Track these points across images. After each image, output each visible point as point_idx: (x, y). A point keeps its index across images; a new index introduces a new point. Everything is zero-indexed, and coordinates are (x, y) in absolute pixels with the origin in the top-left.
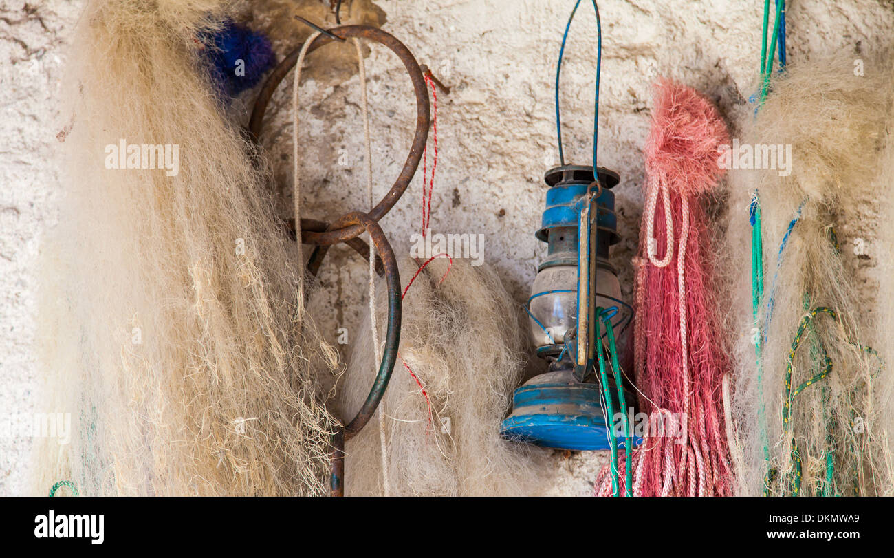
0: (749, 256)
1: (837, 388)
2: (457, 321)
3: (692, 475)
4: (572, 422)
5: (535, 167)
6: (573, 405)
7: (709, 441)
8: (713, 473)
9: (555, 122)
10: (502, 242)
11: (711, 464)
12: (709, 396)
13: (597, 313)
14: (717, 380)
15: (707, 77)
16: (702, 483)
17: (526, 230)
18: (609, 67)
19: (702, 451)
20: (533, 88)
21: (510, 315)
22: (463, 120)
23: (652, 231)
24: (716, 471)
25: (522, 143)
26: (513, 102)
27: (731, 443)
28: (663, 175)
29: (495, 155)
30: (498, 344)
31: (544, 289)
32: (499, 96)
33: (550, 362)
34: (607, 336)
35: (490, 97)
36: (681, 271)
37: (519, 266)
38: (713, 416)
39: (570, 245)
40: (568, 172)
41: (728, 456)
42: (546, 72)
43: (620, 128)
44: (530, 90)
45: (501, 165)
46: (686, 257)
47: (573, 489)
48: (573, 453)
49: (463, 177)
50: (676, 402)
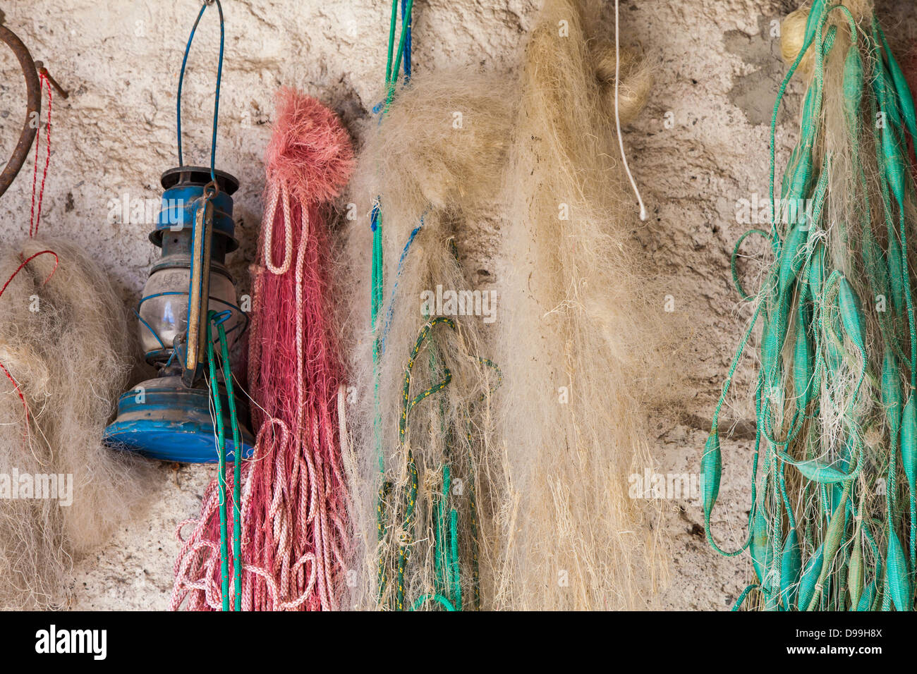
0: (369, 267)
1: (455, 400)
2: (59, 321)
3: (304, 487)
4: (178, 428)
5: (153, 174)
6: (180, 412)
7: (322, 453)
8: (325, 486)
9: (176, 130)
10: (116, 249)
11: (324, 477)
12: (324, 407)
13: (208, 317)
14: (332, 390)
15: (331, 92)
16: (313, 496)
17: (141, 237)
18: (233, 79)
19: (314, 463)
20: (154, 96)
21: (118, 319)
22: (81, 125)
23: (270, 238)
24: (328, 484)
25: (141, 150)
26: (133, 110)
27: (345, 456)
28: (283, 182)
29: (112, 161)
30: (104, 348)
31: (155, 291)
32: (120, 103)
33: (159, 368)
34: (219, 343)
35: (110, 103)
36: (298, 279)
37: (132, 273)
38: (327, 428)
39: (184, 247)
40: (185, 173)
41: (342, 468)
42: (169, 81)
43: (241, 139)
44: (152, 98)
45: (117, 170)
46: (304, 265)
47: (180, 503)
48: (182, 466)
49: (78, 182)
50: (290, 412)
